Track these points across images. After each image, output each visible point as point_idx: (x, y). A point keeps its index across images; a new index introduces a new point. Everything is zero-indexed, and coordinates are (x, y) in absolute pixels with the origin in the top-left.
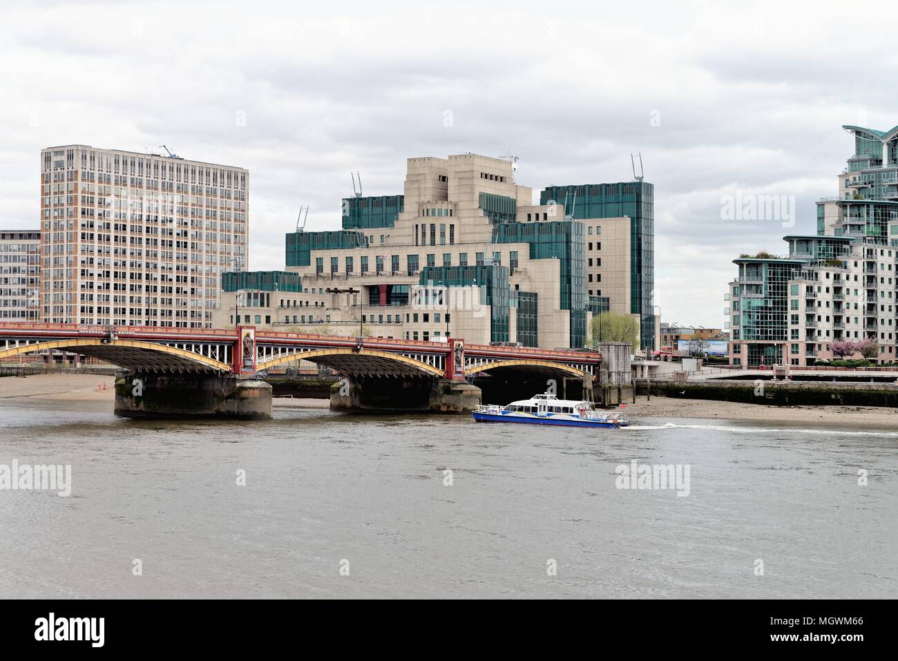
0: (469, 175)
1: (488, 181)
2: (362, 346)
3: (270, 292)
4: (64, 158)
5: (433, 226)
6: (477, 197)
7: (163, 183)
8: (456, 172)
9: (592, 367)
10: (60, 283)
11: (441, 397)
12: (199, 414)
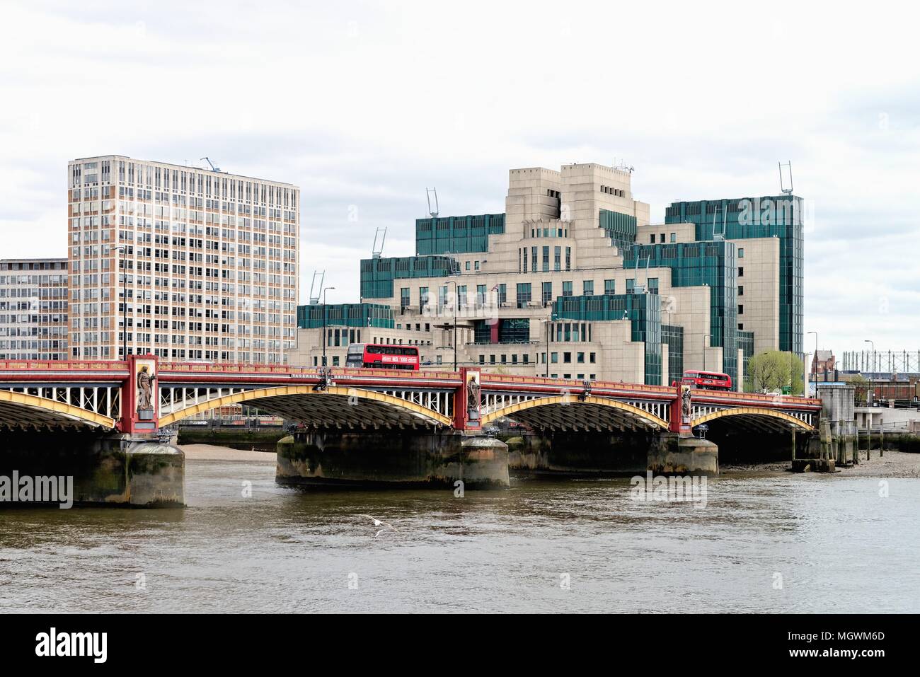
0: (588, 188)
1: (607, 195)
2: (590, 392)
3: (361, 328)
4: (98, 171)
5: (546, 249)
6: (597, 215)
7: (208, 201)
8: (571, 185)
9: (810, 415)
10: (92, 320)
11: (664, 455)
12: (406, 482)
